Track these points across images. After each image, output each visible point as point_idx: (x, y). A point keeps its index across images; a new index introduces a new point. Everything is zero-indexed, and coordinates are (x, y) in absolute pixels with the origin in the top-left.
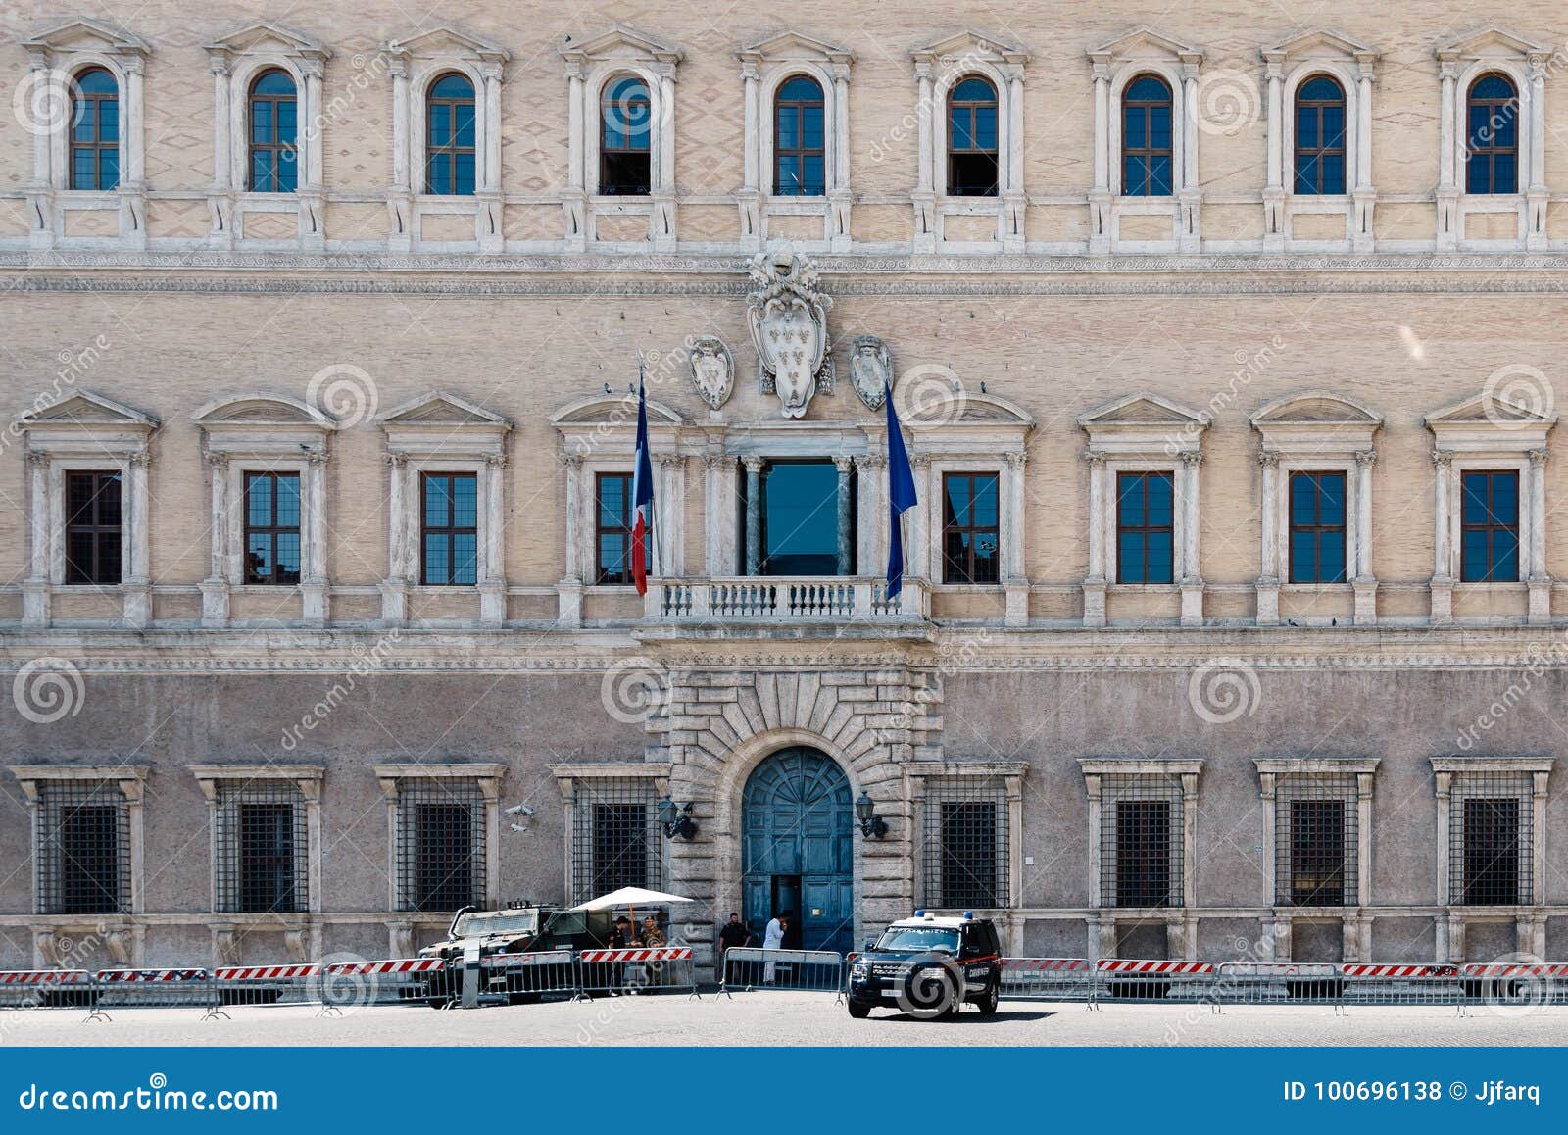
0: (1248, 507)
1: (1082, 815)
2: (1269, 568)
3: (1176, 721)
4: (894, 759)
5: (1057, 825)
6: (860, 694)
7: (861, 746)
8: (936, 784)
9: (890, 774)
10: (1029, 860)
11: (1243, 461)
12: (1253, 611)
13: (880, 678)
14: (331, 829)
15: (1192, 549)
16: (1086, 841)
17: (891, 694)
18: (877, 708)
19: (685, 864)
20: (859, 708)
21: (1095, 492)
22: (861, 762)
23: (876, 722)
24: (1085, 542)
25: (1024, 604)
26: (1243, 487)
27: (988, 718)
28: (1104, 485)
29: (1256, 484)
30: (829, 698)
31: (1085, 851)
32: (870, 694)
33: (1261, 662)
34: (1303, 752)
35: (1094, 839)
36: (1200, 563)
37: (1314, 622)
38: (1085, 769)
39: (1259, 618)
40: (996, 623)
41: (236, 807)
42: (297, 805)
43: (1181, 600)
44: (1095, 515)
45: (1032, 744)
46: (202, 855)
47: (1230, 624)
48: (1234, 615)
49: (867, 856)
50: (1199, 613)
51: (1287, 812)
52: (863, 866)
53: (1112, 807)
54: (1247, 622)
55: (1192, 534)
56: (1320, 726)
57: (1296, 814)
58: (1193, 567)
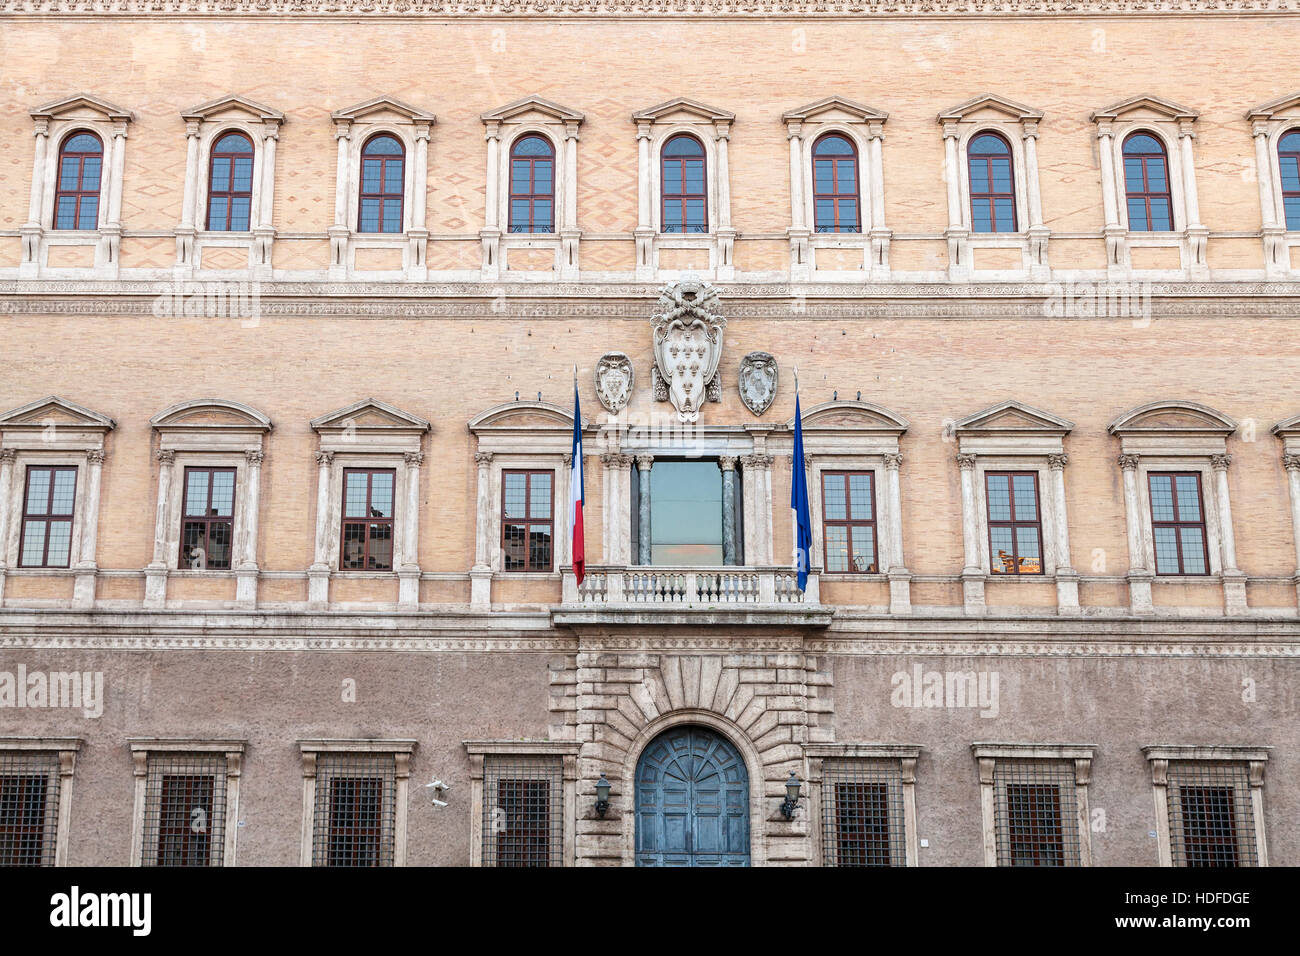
0: (1110, 504)
1: (974, 799)
2: (1136, 562)
3: (1060, 706)
4: (795, 740)
5: (951, 808)
6: (761, 676)
7: (763, 726)
8: (834, 766)
9: (792, 754)
10: (925, 843)
11: (1103, 462)
12: (1127, 601)
13: (780, 661)
14: (249, 800)
15: (1063, 543)
16: (980, 825)
17: (791, 676)
18: (778, 689)
19: (594, 842)
20: (761, 689)
21: (967, 490)
22: (761, 743)
23: (778, 703)
24: (958, 534)
25: (907, 593)
26: (1104, 486)
27: (877, 701)
28: (975, 484)
29: (1116, 482)
30: (731, 678)
31: (978, 835)
32: (770, 676)
33: (1140, 651)
34: (1188, 738)
35: (988, 824)
36: (1071, 556)
37: (1185, 612)
38: (980, 753)
39: (1134, 608)
40: (879, 610)
41: (159, 777)
42: (220, 777)
43: (1057, 591)
44: (969, 512)
45: (922, 726)
46: (124, 824)
47: (1105, 613)
48: (1106, 605)
49: (770, 835)
50: (1075, 602)
51: (1177, 800)
52: (767, 846)
53: (1003, 791)
54: (1120, 612)
55: (1062, 529)
56: (1203, 712)
57: (1184, 800)
58: (1064, 561)
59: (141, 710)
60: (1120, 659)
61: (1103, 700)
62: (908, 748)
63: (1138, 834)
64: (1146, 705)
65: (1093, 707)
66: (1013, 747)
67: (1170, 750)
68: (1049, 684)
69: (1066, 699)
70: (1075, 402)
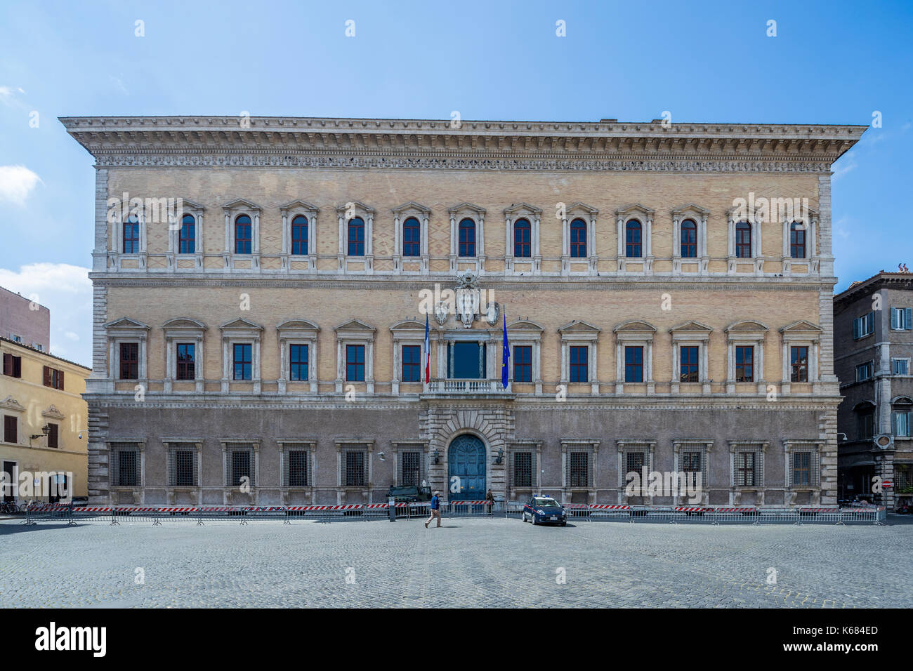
0: (611, 358)
1: (560, 457)
2: (619, 377)
3: (590, 426)
4: (502, 438)
5: (552, 460)
6: (491, 417)
7: (491, 434)
8: (514, 447)
9: (500, 443)
10: (543, 471)
11: (610, 343)
12: (614, 391)
13: (497, 412)
14: (319, 459)
15: (595, 371)
16: (562, 465)
17: (501, 418)
18: (497, 421)
19: (434, 472)
20: (491, 422)
21: (564, 353)
22: (490, 439)
23: (496, 426)
24: (559, 368)
25: (541, 389)
26: (610, 352)
27: (529, 425)
28: (566, 350)
29: (614, 350)
30: (481, 418)
31: (561, 468)
32: (494, 417)
33: (617, 408)
34: (631, 437)
35: (564, 465)
36: (597, 376)
37: (634, 395)
38: (562, 442)
39: (617, 394)
40: (531, 394)
41: (288, 452)
42: (308, 452)
43: (591, 388)
44: (564, 360)
45: (544, 434)
46: (277, 467)
47: (607, 395)
48: (607, 392)
49: (493, 469)
50: (598, 392)
51: (626, 457)
52: (491, 473)
53: (569, 454)
54: (612, 395)
55: (595, 366)
56: (636, 428)
57: (628, 457)
58: (595, 377)
59: (280, 430)
60: (611, 411)
61: (604, 424)
62: (539, 441)
63: (612, 468)
64: (618, 426)
65: (601, 427)
66: (574, 440)
67: (625, 440)
68: (587, 419)
69: (592, 424)
70: (602, 321)
